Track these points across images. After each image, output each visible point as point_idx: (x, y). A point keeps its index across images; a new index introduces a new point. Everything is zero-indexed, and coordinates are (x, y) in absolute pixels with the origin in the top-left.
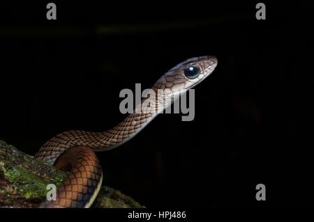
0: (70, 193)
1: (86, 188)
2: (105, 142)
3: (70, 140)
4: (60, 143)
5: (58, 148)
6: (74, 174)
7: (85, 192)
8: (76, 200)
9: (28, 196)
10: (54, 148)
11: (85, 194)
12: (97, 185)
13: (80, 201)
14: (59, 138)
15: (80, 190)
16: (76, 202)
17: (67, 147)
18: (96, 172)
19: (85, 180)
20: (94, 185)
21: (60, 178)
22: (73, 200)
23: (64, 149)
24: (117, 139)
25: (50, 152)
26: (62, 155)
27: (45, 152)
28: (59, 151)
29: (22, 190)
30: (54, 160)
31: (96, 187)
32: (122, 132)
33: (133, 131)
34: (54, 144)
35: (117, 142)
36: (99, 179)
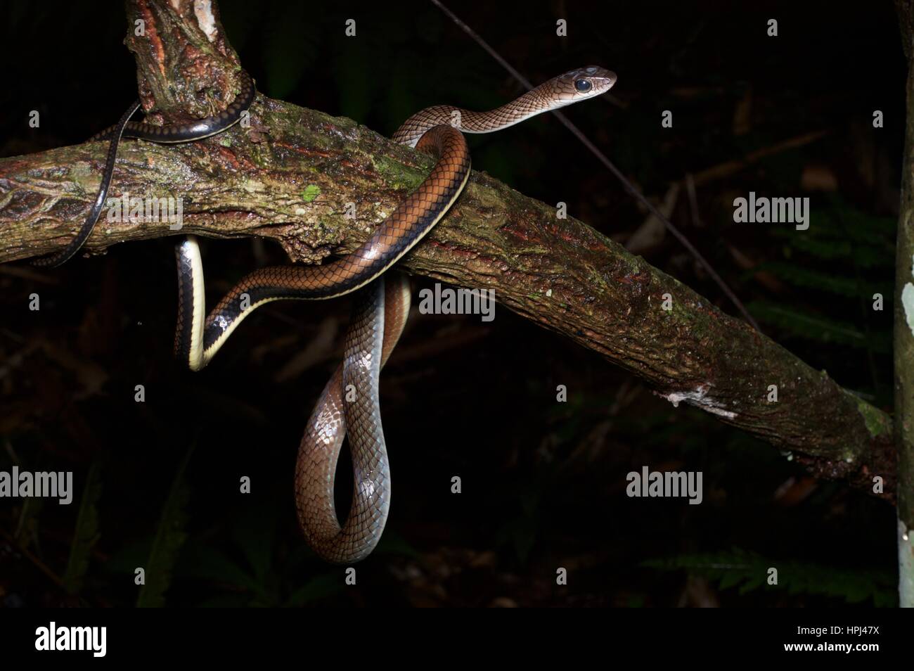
0: (437, 187)
1: (452, 182)
2: (480, 123)
3: (441, 115)
4: (428, 118)
5: (425, 124)
6: (441, 166)
7: (452, 186)
8: (442, 195)
9: (396, 187)
10: (421, 123)
11: (451, 188)
12: (464, 178)
13: (446, 196)
14: (428, 112)
15: (447, 185)
16: (442, 197)
17: (437, 123)
18: (464, 164)
19: (453, 174)
20: (461, 178)
21: (424, 164)
22: (439, 195)
23: (432, 125)
24: (494, 123)
25: (416, 127)
26: (428, 131)
27: (410, 126)
28: (426, 126)
29: (390, 182)
30: (420, 136)
31: (463, 180)
32: (501, 118)
33: (512, 119)
34: (421, 118)
35: (493, 127)
36: (467, 171)
